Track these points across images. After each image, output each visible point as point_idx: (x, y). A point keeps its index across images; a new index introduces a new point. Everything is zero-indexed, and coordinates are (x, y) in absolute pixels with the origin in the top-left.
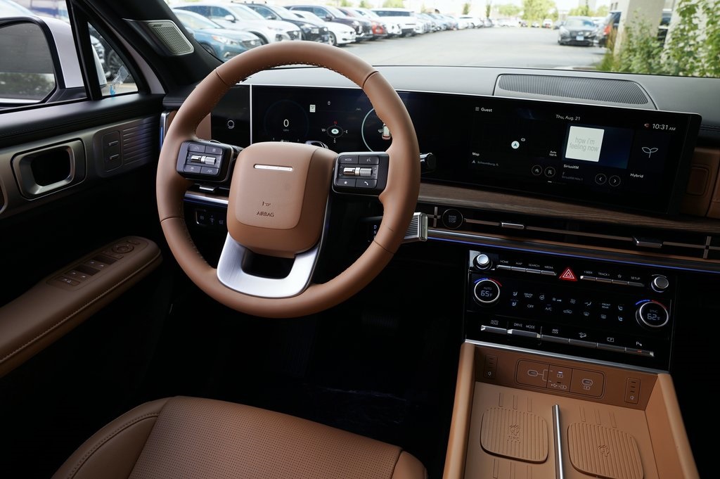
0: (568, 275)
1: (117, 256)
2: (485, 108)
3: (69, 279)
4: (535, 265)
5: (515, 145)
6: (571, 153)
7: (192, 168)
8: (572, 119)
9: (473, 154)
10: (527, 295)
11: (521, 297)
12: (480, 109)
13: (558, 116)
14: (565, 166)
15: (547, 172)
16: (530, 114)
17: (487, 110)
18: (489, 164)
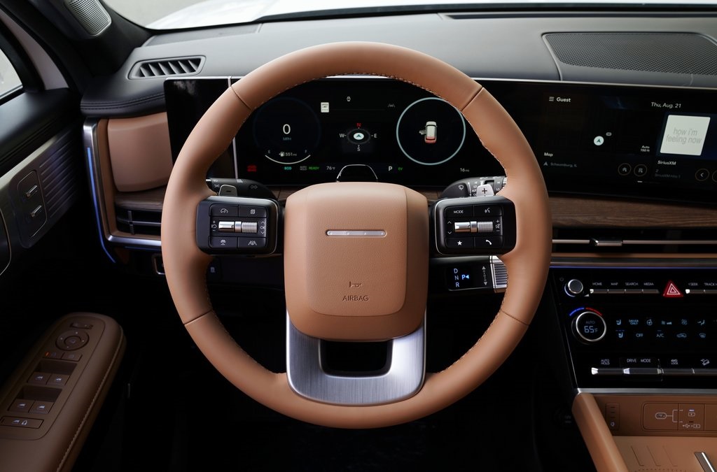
0: (672, 291)
1: (72, 356)
2: (562, 98)
3: (22, 418)
4: (633, 284)
5: (599, 141)
6: (667, 147)
7: (223, 241)
8: (671, 106)
9: (546, 154)
10: (634, 322)
11: (626, 325)
12: (555, 99)
13: (654, 104)
14: (659, 162)
15: (637, 169)
16: (619, 103)
17: (565, 100)
18: (565, 165)
